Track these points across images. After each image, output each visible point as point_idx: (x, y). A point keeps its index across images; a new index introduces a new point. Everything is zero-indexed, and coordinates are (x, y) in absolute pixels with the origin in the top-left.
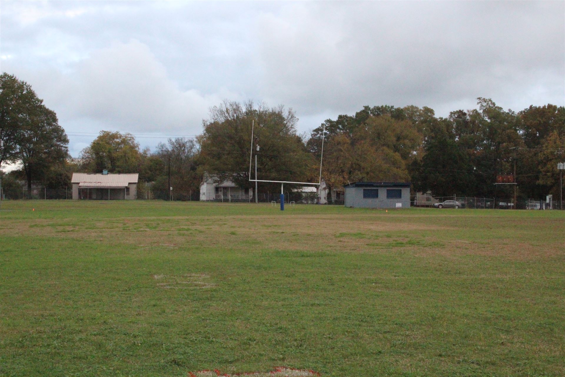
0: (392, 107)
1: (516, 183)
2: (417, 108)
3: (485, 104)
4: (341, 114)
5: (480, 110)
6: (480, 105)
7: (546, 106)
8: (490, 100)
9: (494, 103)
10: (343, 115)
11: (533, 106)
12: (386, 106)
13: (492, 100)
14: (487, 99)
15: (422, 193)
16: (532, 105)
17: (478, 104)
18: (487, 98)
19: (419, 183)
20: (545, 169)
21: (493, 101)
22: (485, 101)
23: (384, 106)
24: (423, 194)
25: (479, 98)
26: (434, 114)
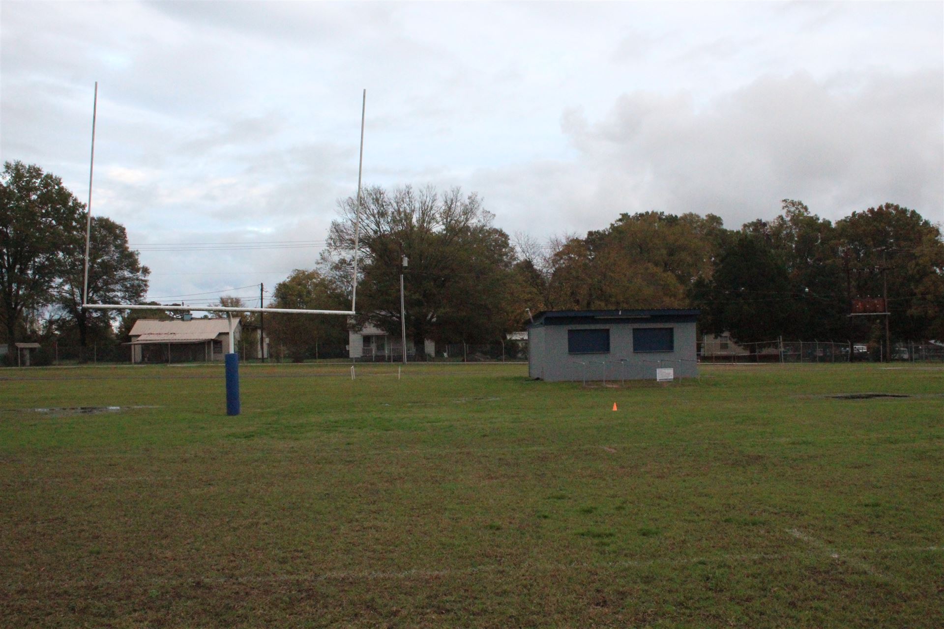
0: (662, 213)
1: (889, 313)
2: (698, 216)
3: (793, 209)
4: (591, 230)
5: (787, 217)
6: (785, 210)
7: (883, 206)
8: (800, 203)
9: (806, 206)
10: (594, 231)
11: (857, 212)
12: (653, 212)
13: (802, 202)
14: (796, 202)
15: (713, 336)
16: (855, 212)
17: (783, 208)
18: (796, 200)
19: (709, 317)
20: (921, 288)
21: (805, 204)
22: (793, 203)
23: (650, 213)
24: (716, 338)
25: (785, 201)
26: (722, 224)
